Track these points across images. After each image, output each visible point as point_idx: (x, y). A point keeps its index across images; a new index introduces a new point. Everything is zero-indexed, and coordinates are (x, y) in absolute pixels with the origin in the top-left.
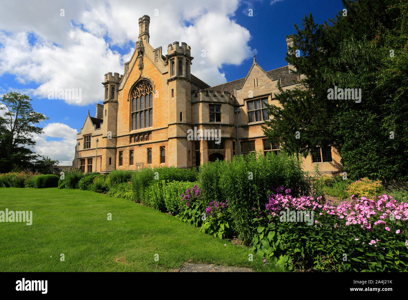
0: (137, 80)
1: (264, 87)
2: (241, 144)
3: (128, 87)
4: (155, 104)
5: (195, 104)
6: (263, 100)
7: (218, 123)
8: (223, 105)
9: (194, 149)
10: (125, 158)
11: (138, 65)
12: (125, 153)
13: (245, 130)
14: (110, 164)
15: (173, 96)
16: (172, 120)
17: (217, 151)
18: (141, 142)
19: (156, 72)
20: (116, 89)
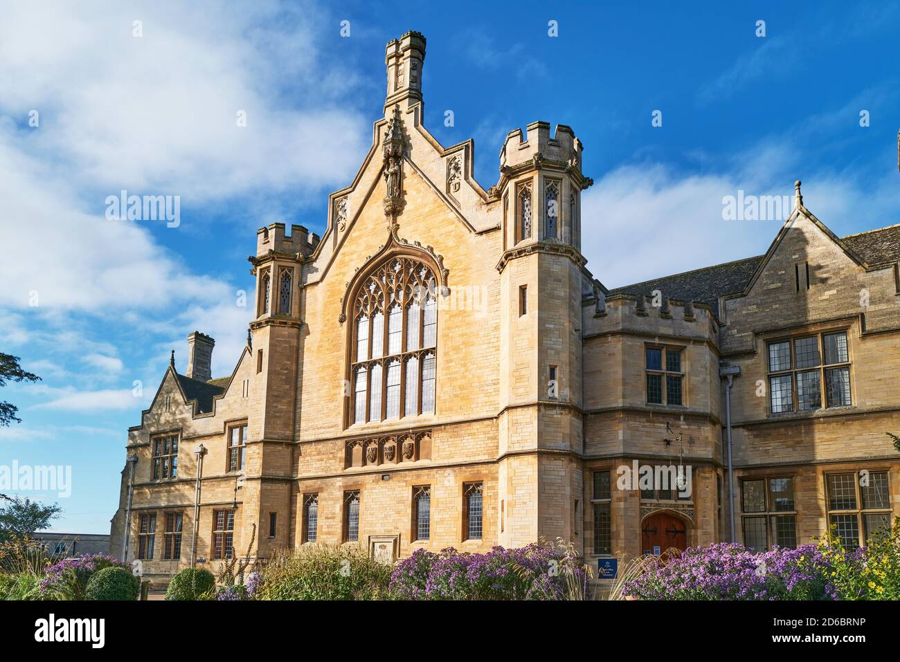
0: (377, 251)
1: (834, 292)
2: (742, 486)
3: (344, 274)
4: (446, 335)
5: (597, 341)
6: (828, 338)
7: (674, 408)
8: (691, 349)
9: (588, 497)
10: (327, 518)
11: (386, 201)
12: (325, 499)
13: (756, 436)
14: (272, 533)
15: (523, 311)
16: (522, 390)
17: (671, 505)
18: (388, 465)
19: (452, 227)
20: (296, 281)
